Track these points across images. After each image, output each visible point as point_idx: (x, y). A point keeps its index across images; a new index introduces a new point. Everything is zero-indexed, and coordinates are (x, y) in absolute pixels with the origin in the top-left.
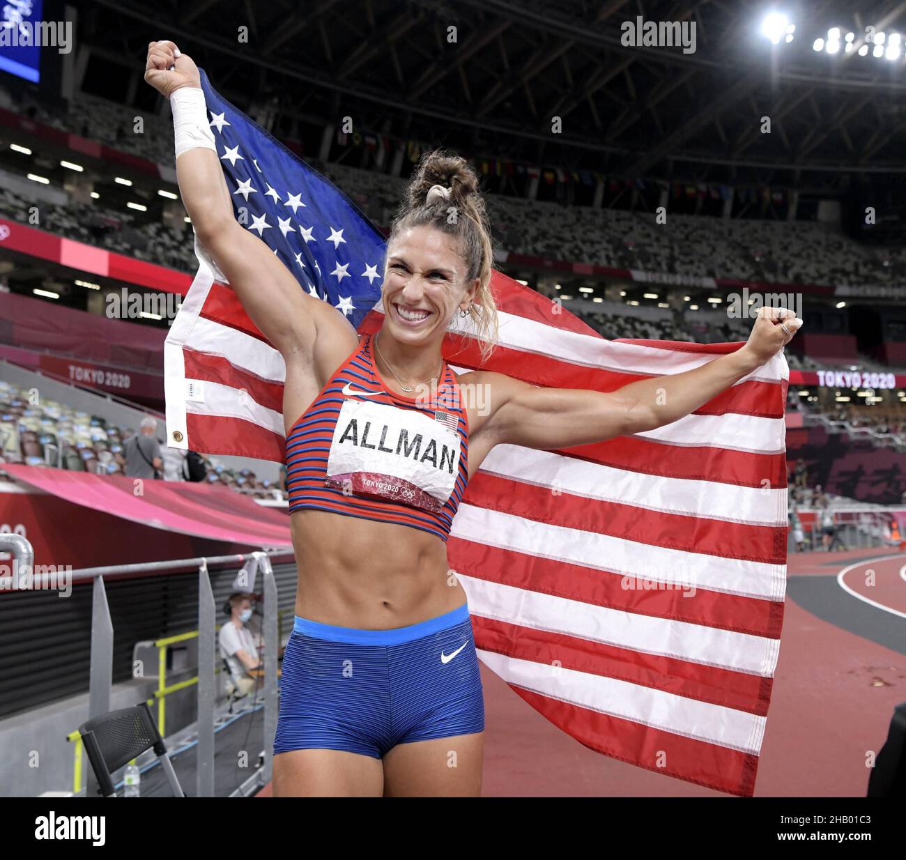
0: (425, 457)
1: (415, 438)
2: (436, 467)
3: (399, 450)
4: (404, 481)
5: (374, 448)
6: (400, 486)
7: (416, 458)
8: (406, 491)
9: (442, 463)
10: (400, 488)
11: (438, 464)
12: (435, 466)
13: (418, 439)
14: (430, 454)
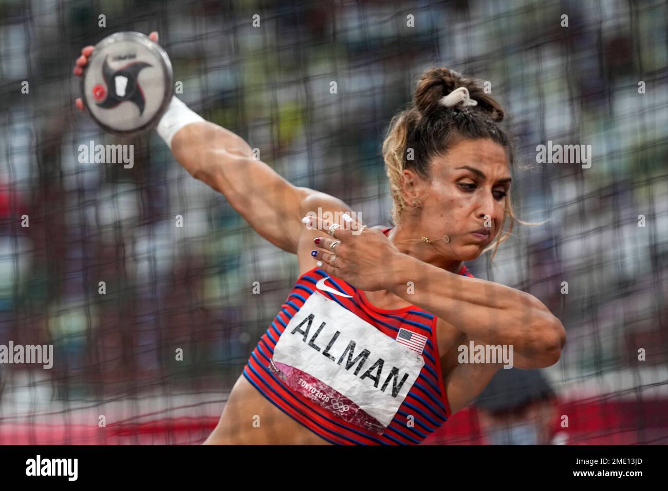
0: (367, 374)
1: (363, 352)
2: (377, 387)
3: (341, 360)
4: (338, 393)
5: (319, 351)
6: (331, 397)
7: (355, 374)
8: (337, 404)
9: (385, 385)
10: (330, 399)
11: (381, 384)
12: (376, 385)
13: (366, 354)
14: (374, 373)
